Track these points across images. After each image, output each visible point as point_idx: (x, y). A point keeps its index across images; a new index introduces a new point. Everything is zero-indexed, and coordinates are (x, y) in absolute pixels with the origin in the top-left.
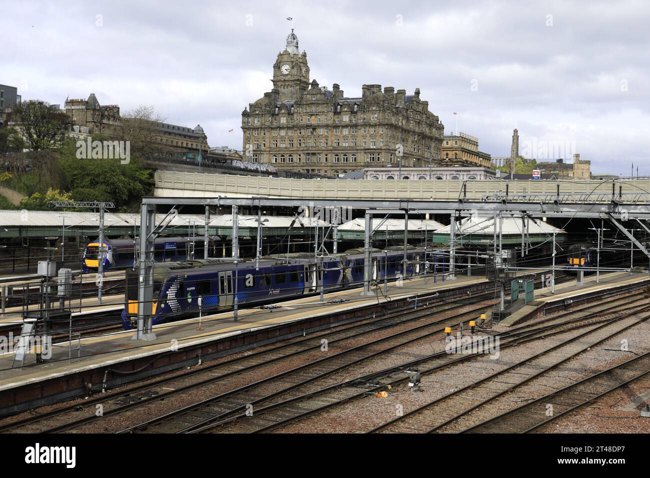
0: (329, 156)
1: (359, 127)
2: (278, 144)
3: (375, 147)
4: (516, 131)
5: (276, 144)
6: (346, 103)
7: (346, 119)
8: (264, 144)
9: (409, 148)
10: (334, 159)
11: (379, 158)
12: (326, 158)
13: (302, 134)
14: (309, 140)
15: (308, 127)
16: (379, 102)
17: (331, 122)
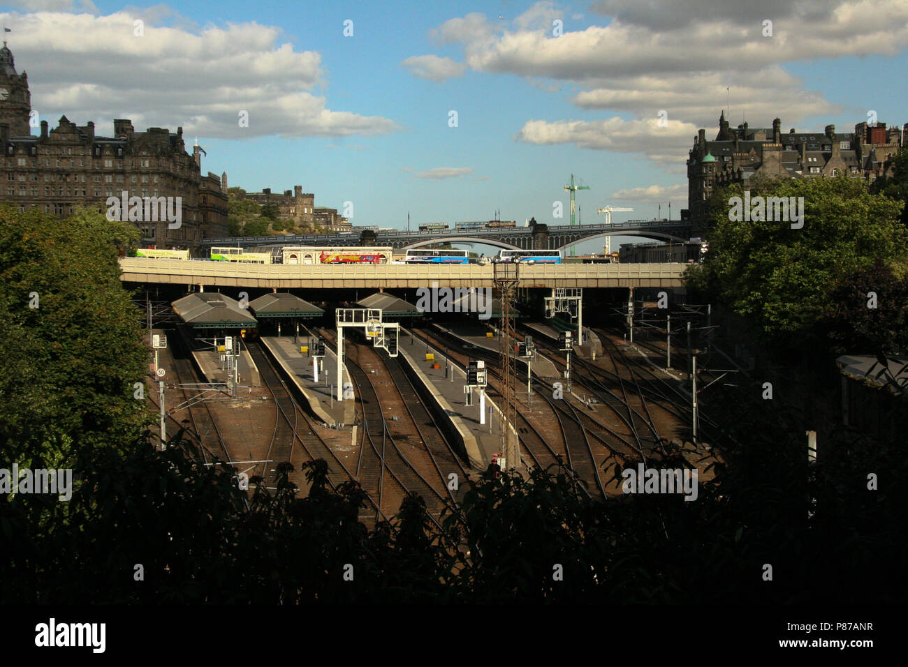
1: (127, 175)
6: (108, 146)
7: (108, 164)
14: (61, 188)
15: (59, 172)
16: (150, 146)
17: (89, 167)
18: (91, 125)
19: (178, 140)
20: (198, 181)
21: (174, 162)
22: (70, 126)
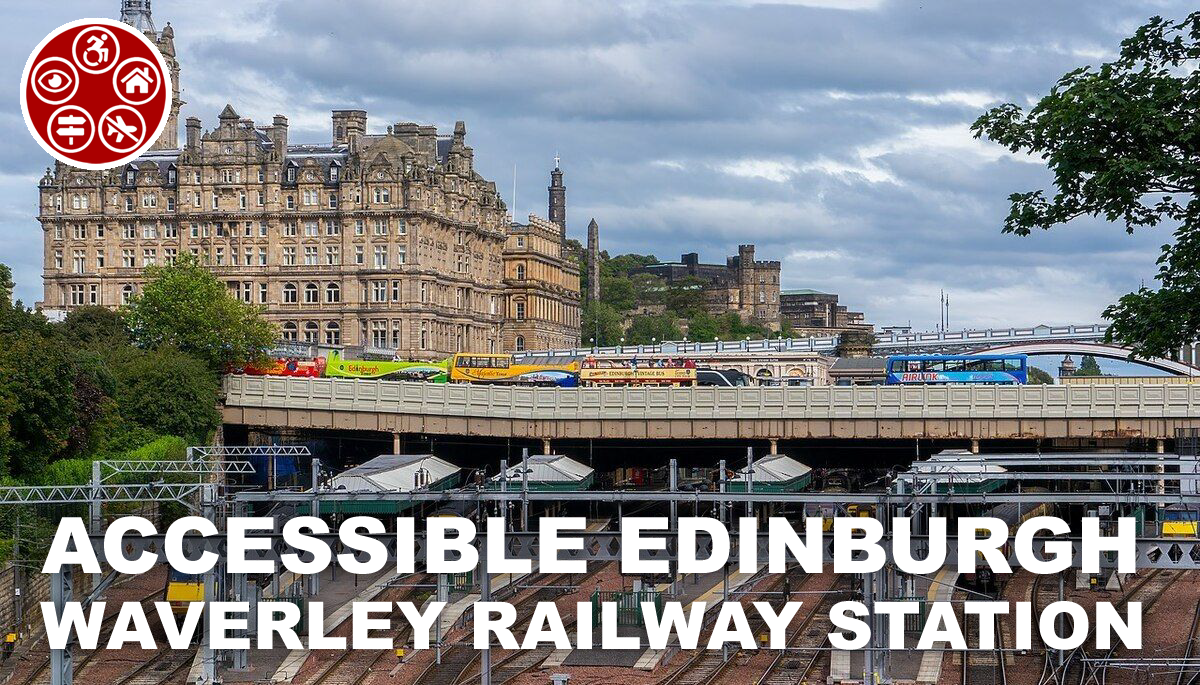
0: (271, 288)
1: (345, 221)
2: (138, 260)
3: (384, 267)
4: (556, 175)
5: (133, 259)
6: (310, 162)
7: (311, 200)
8: (102, 260)
9: (449, 266)
10: (284, 296)
11: (395, 292)
12: (264, 294)
13: (199, 235)
14: (219, 250)
15: (217, 219)
16: (392, 161)
17: (274, 208)
18: (280, 122)
19: (454, 148)
20: (503, 232)
21: (445, 194)
22: (243, 125)
